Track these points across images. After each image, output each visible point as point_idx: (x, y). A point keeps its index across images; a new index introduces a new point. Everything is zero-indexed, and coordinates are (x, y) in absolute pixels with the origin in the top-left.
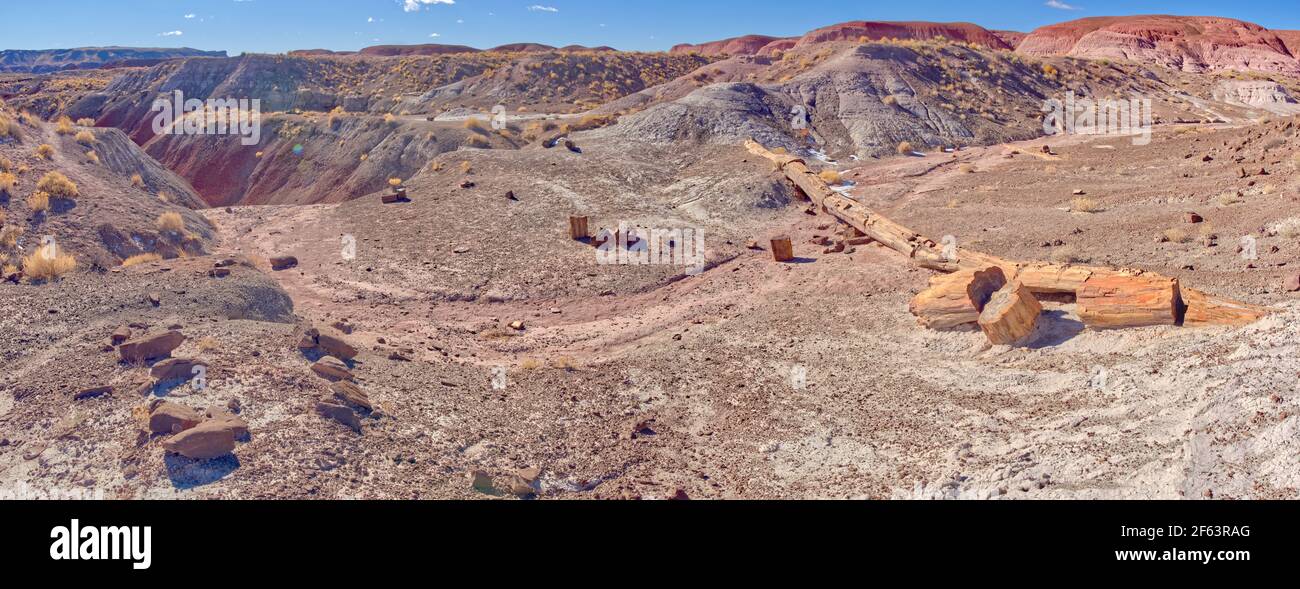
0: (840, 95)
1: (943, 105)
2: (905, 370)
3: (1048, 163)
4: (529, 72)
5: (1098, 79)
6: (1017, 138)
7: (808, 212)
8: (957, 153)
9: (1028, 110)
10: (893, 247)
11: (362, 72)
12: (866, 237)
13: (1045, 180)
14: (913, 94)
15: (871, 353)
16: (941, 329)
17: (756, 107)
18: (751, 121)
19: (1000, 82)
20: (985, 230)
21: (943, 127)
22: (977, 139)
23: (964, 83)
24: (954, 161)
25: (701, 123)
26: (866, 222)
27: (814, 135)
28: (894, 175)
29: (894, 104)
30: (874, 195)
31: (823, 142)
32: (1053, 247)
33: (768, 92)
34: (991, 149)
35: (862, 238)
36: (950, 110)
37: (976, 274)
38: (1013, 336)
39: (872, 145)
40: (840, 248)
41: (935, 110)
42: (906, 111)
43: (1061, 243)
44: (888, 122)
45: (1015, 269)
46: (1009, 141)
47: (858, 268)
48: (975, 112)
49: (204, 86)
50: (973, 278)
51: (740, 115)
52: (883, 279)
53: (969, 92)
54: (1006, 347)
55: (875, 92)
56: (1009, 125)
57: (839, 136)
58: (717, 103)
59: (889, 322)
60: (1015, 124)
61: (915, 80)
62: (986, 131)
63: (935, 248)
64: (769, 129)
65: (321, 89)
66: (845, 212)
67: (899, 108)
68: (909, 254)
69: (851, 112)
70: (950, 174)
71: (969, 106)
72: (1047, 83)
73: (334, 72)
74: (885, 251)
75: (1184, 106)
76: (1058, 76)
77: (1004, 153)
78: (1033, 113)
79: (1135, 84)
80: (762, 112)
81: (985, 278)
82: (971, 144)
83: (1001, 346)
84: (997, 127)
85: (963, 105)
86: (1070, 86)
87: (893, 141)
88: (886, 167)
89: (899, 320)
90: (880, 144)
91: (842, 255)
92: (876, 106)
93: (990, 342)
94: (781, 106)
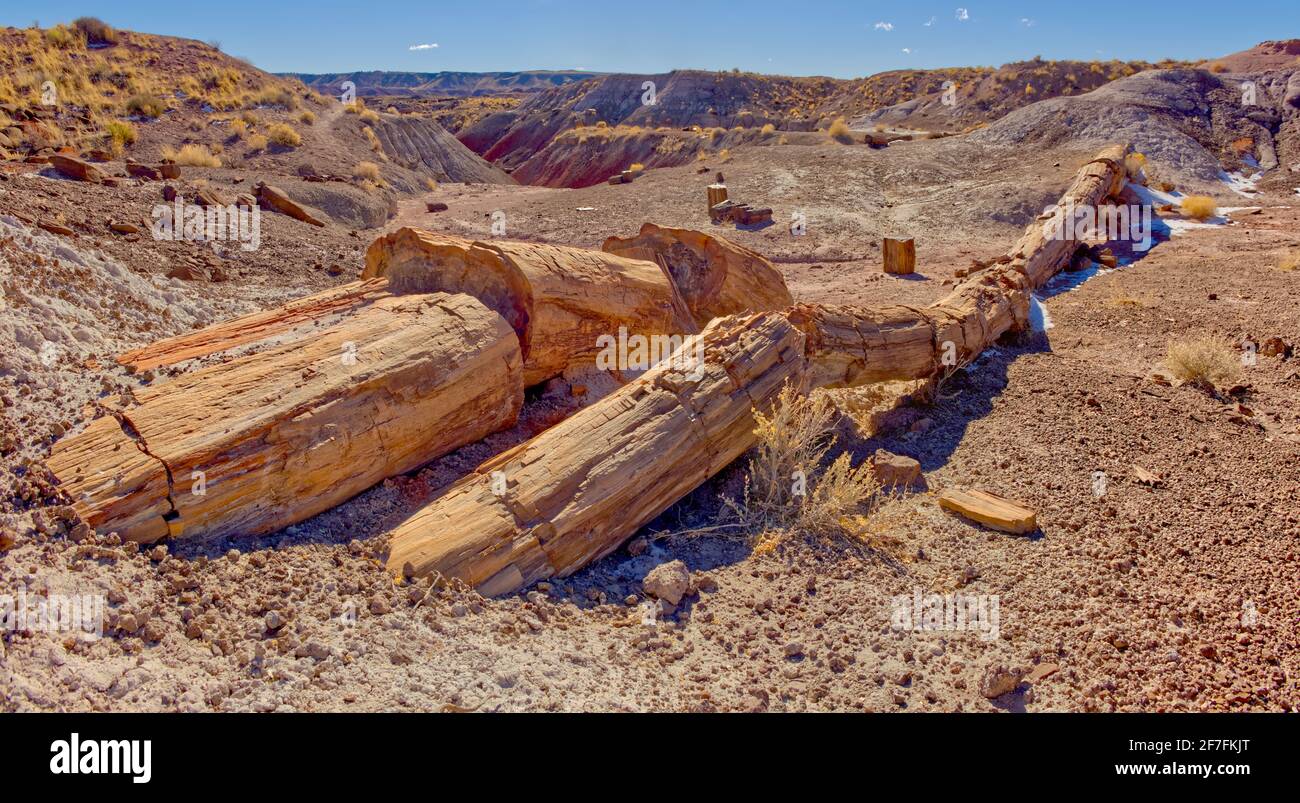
4: (1000, 86)
11: (825, 94)
49: (624, 106)
65: (766, 113)
73: (789, 94)
80: (1190, 111)
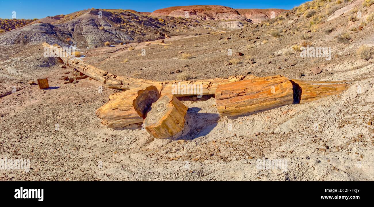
0: (83, 27)
1: (122, 29)
2: (86, 166)
3: (165, 45)
5: (178, 23)
6: (150, 40)
7: (63, 67)
8: (127, 45)
9: (155, 31)
10: (96, 79)
12: (85, 76)
13: (165, 50)
14: (111, 26)
15: (65, 148)
16: (116, 128)
17: (50, 31)
18: (47, 36)
19: (143, 23)
20: (141, 69)
21: (122, 37)
22: (135, 40)
23: (130, 23)
24: (127, 47)
25: (26, 37)
26: (84, 68)
27: (73, 41)
28: (102, 53)
29: (104, 29)
30: (93, 59)
31: (76, 43)
32: (176, 74)
33: (56, 26)
34: (140, 43)
35: (83, 76)
36: (125, 31)
37: (139, 92)
38: (171, 133)
39: (94, 43)
40: (72, 81)
41: (119, 31)
42: (108, 32)
43: (179, 71)
44: (101, 35)
45: (161, 86)
46: (147, 41)
47: (78, 90)
48: (134, 32)
50: (137, 95)
51: (42, 34)
52: (88, 96)
53: (132, 26)
54: (166, 141)
55: (97, 26)
56: (147, 36)
57: (82, 40)
58: (34, 30)
59: (85, 122)
60: (149, 36)
61: (111, 22)
62: (138, 38)
63: (117, 78)
64: (54, 38)
66: (76, 65)
67: (106, 31)
68: (103, 82)
69: (87, 32)
70: (125, 51)
71: (132, 30)
72: (161, 24)
74: (93, 81)
75: (210, 29)
76: (164, 22)
77: (145, 44)
78: (156, 32)
79: (191, 24)
80: (52, 33)
81: (146, 94)
82: (133, 42)
83: (161, 140)
84: (142, 37)
85: (129, 30)
86: (168, 25)
87: (103, 42)
88: (100, 50)
89: (92, 121)
90: (98, 43)
91: (72, 85)
92: (97, 30)
93: (152, 137)
94: (60, 31)
